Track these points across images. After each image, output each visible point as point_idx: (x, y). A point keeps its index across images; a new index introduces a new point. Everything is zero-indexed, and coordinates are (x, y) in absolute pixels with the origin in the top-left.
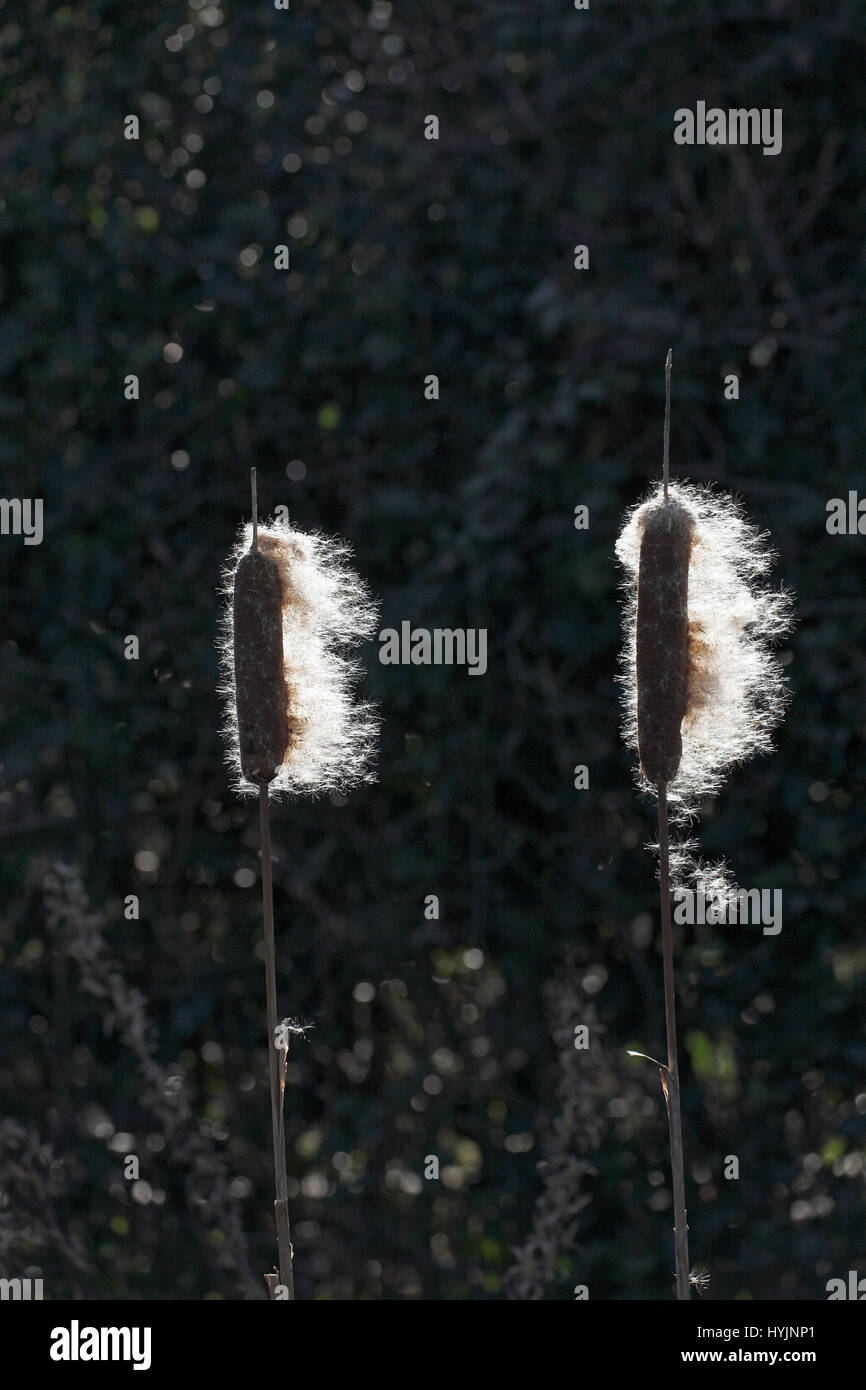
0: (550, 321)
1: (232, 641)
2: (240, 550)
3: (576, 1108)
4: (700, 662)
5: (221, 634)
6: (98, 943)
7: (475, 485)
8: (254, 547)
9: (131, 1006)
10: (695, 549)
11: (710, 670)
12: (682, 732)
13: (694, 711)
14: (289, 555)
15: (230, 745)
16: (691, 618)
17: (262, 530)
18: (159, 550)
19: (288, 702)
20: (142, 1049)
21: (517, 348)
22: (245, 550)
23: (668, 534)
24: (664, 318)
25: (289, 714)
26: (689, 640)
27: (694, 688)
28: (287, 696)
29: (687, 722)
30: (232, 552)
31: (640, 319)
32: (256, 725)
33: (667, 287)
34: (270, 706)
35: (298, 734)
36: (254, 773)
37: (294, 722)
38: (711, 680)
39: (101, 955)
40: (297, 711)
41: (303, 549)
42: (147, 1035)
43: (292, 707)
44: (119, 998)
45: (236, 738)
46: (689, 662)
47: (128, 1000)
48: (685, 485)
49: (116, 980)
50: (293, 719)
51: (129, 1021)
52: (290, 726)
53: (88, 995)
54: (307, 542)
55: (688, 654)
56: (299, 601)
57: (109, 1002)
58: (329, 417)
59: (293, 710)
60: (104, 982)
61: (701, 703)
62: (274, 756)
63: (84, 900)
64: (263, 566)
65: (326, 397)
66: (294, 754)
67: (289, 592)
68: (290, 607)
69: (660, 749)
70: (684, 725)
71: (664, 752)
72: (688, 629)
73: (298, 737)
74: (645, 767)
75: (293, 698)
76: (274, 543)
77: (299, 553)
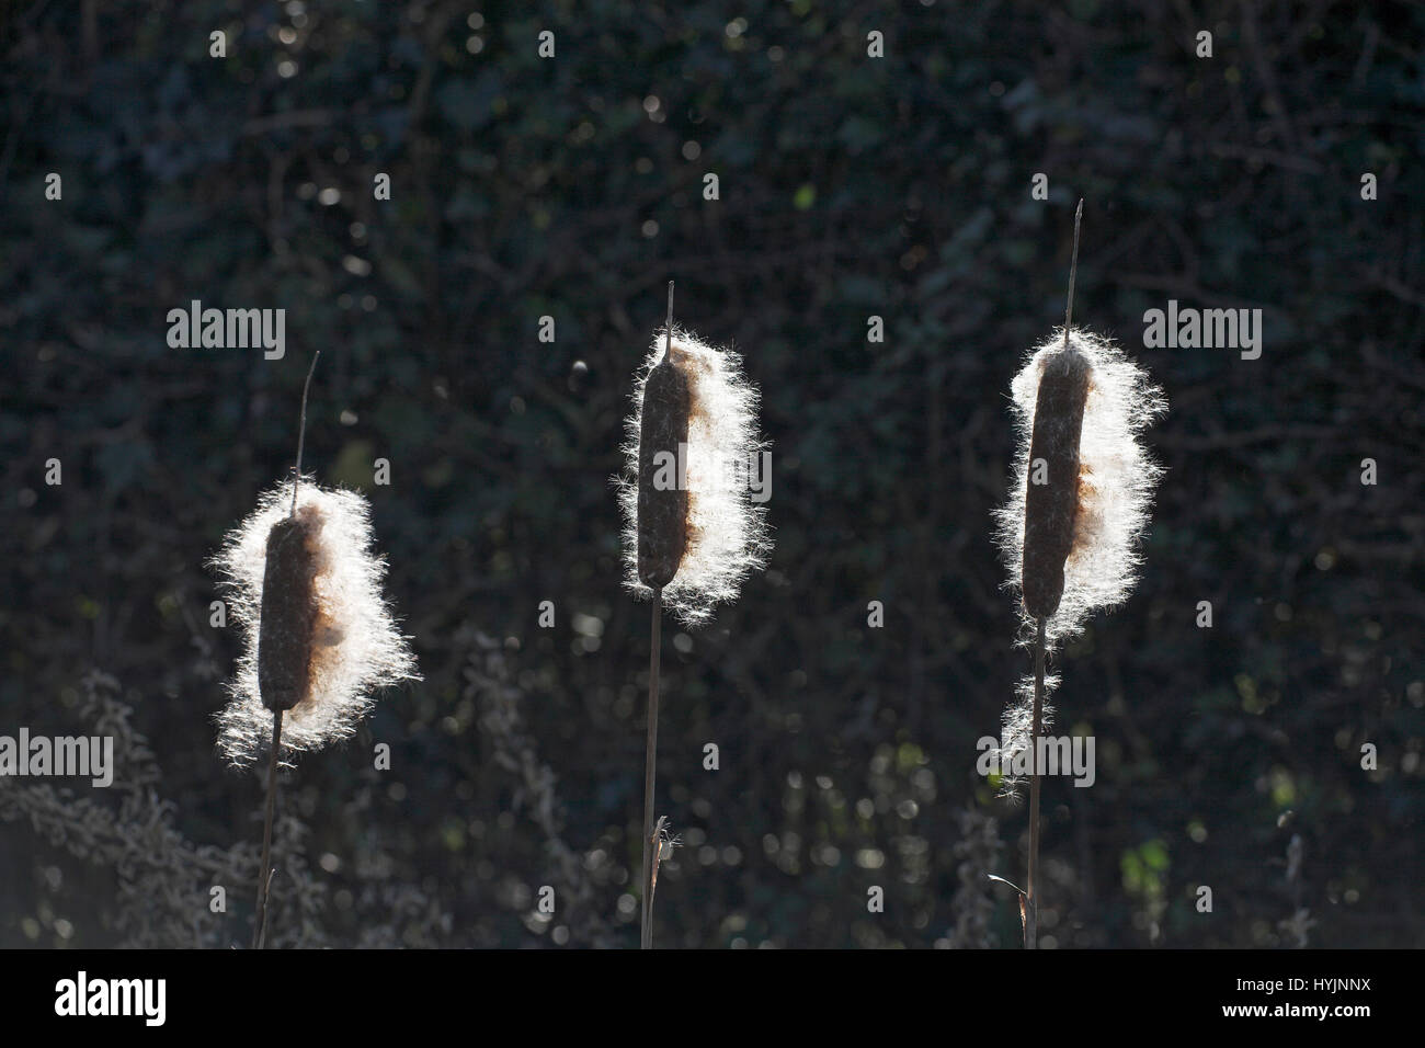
0: (1026, 122)
1: (638, 447)
2: (653, 360)
3: (971, 921)
4: (1086, 503)
5: (627, 440)
6: (513, 716)
7: (935, 281)
8: (665, 359)
9: (542, 783)
10: (1092, 395)
11: (1096, 512)
12: (1065, 569)
13: (1078, 550)
14: (698, 368)
15: (629, 547)
16: (1082, 461)
17: (675, 342)
18: (620, 319)
19: (687, 510)
20: (548, 826)
21: (995, 144)
22: (656, 360)
23: (1064, 378)
24: (1143, 128)
25: (688, 522)
26: (1079, 482)
27: (1080, 529)
28: (687, 504)
29: (1070, 560)
30: (645, 363)
31: (1117, 126)
32: (654, 531)
33: (1156, 93)
34: (669, 513)
35: (694, 542)
36: (649, 577)
37: (692, 531)
38: (1096, 521)
39: (515, 729)
40: (695, 520)
41: (712, 365)
42: (555, 813)
43: (691, 514)
44: (530, 773)
45: (635, 541)
46: (1077, 503)
47: (539, 777)
48: (1086, 332)
49: (528, 755)
50: (691, 527)
51: (538, 798)
52: (688, 534)
53: (499, 767)
54: (717, 358)
55: (1076, 495)
56: (705, 414)
57: (520, 778)
58: (805, 197)
59: (692, 518)
60: (515, 755)
61: (1085, 543)
62: (670, 562)
63: (504, 674)
64: (674, 376)
65: (804, 176)
66: (689, 560)
67: (697, 405)
68: (696, 419)
69: (1042, 585)
70: (1068, 565)
71: (1046, 587)
72: (1079, 472)
73: (695, 545)
74: (1028, 602)
75: (692, 507)
76: (685, 357)
77: (708, 367)
